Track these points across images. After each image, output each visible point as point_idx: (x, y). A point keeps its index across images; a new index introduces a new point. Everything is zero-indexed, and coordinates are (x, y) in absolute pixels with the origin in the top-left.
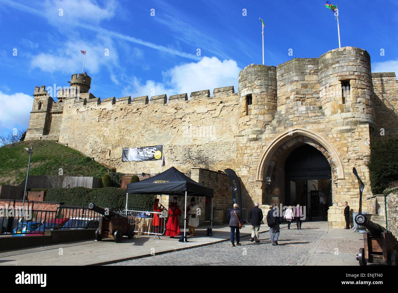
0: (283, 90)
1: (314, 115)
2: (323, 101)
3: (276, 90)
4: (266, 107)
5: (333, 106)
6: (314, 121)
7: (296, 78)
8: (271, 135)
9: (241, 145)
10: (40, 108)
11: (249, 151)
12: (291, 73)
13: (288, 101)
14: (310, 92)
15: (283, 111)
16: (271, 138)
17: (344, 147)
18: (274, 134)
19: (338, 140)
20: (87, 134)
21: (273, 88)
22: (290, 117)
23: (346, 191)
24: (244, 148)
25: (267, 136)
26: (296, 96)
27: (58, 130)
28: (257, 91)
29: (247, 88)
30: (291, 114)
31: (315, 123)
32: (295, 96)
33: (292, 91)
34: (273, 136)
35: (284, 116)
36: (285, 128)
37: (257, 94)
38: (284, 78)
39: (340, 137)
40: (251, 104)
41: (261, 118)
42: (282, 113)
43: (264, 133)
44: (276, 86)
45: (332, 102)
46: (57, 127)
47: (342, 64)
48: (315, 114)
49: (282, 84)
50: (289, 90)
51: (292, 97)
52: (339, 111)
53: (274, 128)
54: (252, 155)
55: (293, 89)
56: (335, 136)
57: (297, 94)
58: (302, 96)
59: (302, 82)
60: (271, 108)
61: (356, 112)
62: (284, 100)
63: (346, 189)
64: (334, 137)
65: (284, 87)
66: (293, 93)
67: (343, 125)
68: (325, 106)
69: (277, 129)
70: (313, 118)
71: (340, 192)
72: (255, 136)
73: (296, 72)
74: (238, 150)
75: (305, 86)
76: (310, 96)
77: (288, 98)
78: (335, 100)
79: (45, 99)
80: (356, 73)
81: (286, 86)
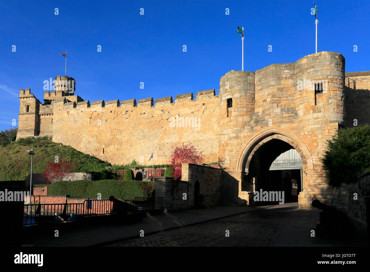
0: (261, 93)
1: (288, 115)
2: (297, 103)
3: (254, 94)
4: (245, 110)
5: (306, 108)
6: (288, 120)
7: (273, 83)
8: (249, 134)
9: (223, 143)
10: (28, 110)
11: (229, 148)
12: (268, 78)
13: (265, 103)
14: (285, 95)
15: (260, 112)
16: (249, 136)
17: (315, 142)
18: (252, 133)
19: (309, 136)
20: (79, 134)
21: (252, 92)
22: (266, 117)
23: (315, 179)
24: (225, 145)
25: (246, 134)
26: (272, 99)
27: (49, 131)
28: (237, 95)
29: (228, 93)
30: (267, 115)
31: (289, 122)
32: (271, 99)
33: (268, 95)
34: (251, 134)
35: (261, 116)
36: (262, 127)
37: (237, 98)
38: (261, 82)
39: (311, 134)
40: (232, 106)
41: (240, 119)
42: (260, 114)
43: (243, 132)
44: (254, 91)
45: (305, 104)
46: (47, 127)
47: (317, 69)
48: (289, 115)
49: (260, 88)
50: (266, 94)
51: (268, 100)
52: (311, 112)
53: (252, 128)
54: (232, 150)
55: (270, 92)
56: (306, 133)
57: (273, 97)
58: (278, 99)
59: (278, 86)
60: (249, 110)
61: (327, 113)
62: (261, 102)
63: (315, 177)
64: (305, 134)
65: (261, 91)
66: (270, 96)
67: (314, 124)
68: (298, 108)
69: (255, 128)
70: (287, 118)
71: (309, 180)
72: (235, 135)
73: (273, 77)
74: (220, 147)
75: (281, 90)
76: (285, 99)
77: (265, 101)
78: (308, 102)
79: (32, 102)
80: (329, 77)
81: (264, 90)
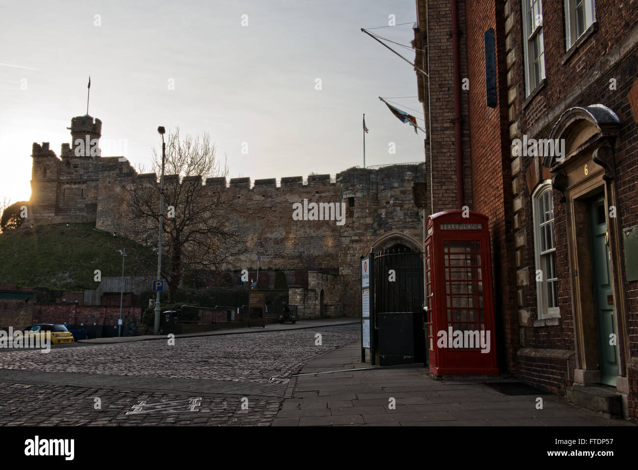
0: (383, 194)
1: (411, 220)
3: (377, 194)
4: (367, 211)
6: (411, 226)
7: (396, 185)
8: (372, 237)
9: (344, 246)
11: (352, 252)
12: (391, 179)
13: (388, 206)
14: (408, 198)
15: (383, 214)
16: (372, 240)
18: (375, 236)
21: (374, 191)
22: (389, 221)
24: (347, 248)
25: (369, 238)
28: (359, 195)
29: (350, 191)
30: (390, 218)
31: (412, 228)
32: (394, 201)
33: (391, 197)
34: (374, 238)
35: (384, 219)
36: (385, 231)
37: (359, 197)
38: (384, 182)
40: (354, 206)
41: (363, 221)
42: (383, 216)
43: (366, 235)
44: (377, 190)
49: (383, 188)
50: (389, 195)
51: (391, 202)
53: (375, 231)
55: (393, 194)
57: (396, 200)
58: (401, 202)
59: (401, 189)
60: (372, 211)
62: (384, 203)
65: (384, 191)
66: (393, 199)
69: (378, 232)
70: (410, 223)
72: (357, 238)
76: (408, 202)
77: (388, 203)
81: (387, 191)
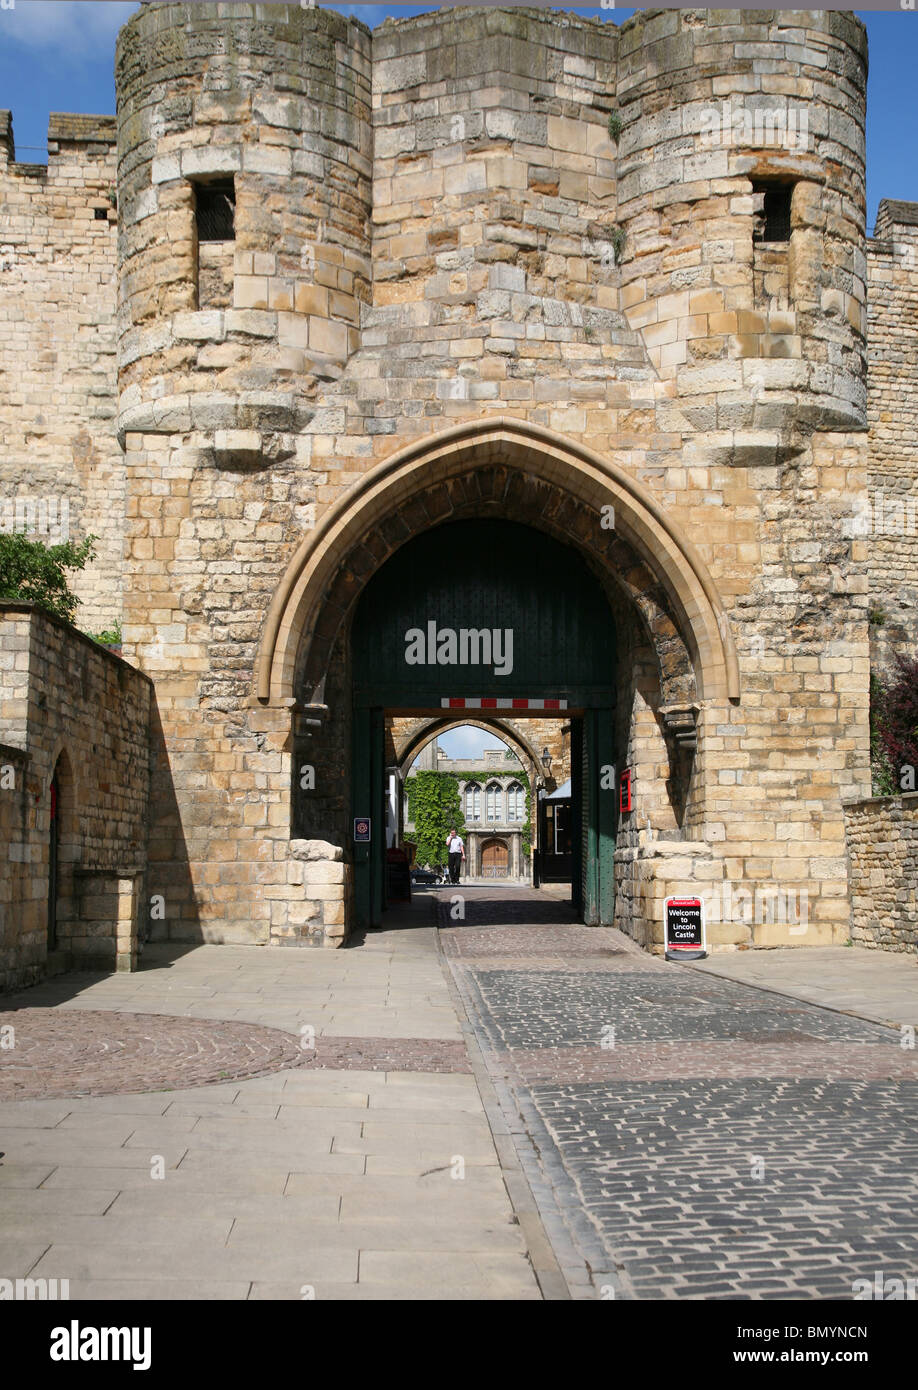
0: (413, 183)
1: (594, 353)
2: (641, 284)
4: (318, 273)
5: (700, 316)
7: (502, 124)
8: (349, 445)
9: (160, 488)
12: (472, 84)
13: (446, 256)
14: (568, 222)
16: (350, 464)
17: (746, 539)
18: (367, 440)
19: (717, 500)
21: (356, 161)
22: (457, 348)
23: (747, 764)
24: (177, 504)
25: (324, 446)
26: (499, 230)
28: (267, 161)
29: (204, 133)
30: (465, 334)
31: (600, 397)
32: (492, 231)
33: (472, 200)
34: (361, 449)
37: (266, 179)
38: (418, 108)
39: (726, 485)
40: (227, 235)
41: (292, 333)
42: (411, 321)
43: (308, 429)
44: (370, 156)
45: (695, 294)
47: (767, 83)
48: (597, 350)
50: (456, 188)
51: (472, 236)
52: (737, 347)
53: (368, 407)
54: (230, 551)
55: (482, 185)
56: (700, 477)
57: (506, 220)
58: (530, 239)
59: (533, 156)
60: (344, 281)
62: (417, 244)
63: (747, 755)
64: (693, 487)
65: (420, 166)
66: (480, 214)
67: (748, 424)
68: (649, 314)
69: (385, 413)
70: (590, 371)
71: (716, 772)
72: (248, 440)
73: (504, 87)
74: (139, 515)
75: (545, 185)
76: (568, 247)
77: (445, 238)
78: (716, 284)
80: (824, 149)
81: (439, 159)
